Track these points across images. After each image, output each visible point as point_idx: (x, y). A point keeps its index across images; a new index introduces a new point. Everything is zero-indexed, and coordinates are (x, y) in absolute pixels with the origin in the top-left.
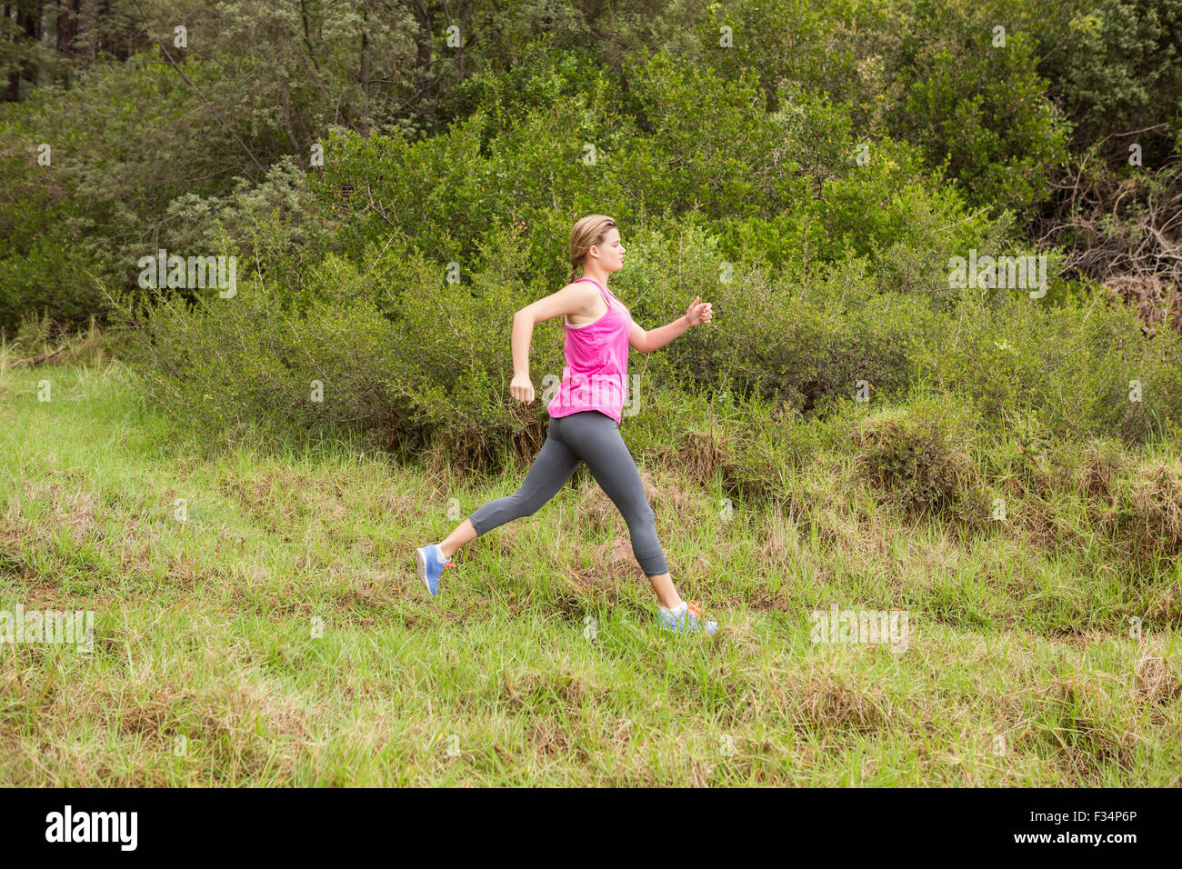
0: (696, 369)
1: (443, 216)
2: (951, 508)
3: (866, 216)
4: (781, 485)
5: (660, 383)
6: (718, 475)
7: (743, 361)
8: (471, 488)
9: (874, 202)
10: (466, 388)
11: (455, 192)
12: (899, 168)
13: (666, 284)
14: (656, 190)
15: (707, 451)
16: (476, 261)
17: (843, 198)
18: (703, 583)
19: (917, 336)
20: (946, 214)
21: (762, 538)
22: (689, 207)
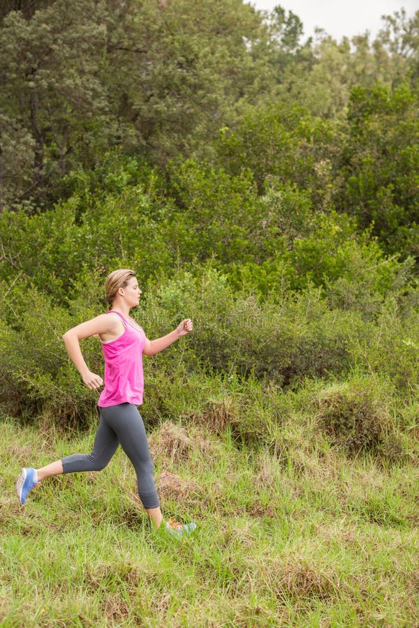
0: (214, 360)
1: (50, 263)
2: (378, 447)
3: (321, 261)
4: (269, 435)
5: (191, 369)
6: (229, 428)
7: (243, 355)
8: (69, 440)
9: (326, 252)
10: (65, 375)
11: (58, 248)
12: (341, 230)
13: (193, 306)
14: (188, 245)
15: (221, 414)
16: (72, 292)
17: (306, 250)
18: (219, 500)
19: (354, 337)
20: (371, 259)
21: (257, 469)
22: (209, 256)
